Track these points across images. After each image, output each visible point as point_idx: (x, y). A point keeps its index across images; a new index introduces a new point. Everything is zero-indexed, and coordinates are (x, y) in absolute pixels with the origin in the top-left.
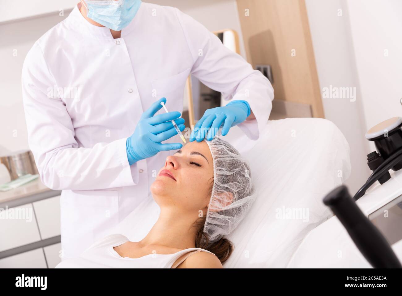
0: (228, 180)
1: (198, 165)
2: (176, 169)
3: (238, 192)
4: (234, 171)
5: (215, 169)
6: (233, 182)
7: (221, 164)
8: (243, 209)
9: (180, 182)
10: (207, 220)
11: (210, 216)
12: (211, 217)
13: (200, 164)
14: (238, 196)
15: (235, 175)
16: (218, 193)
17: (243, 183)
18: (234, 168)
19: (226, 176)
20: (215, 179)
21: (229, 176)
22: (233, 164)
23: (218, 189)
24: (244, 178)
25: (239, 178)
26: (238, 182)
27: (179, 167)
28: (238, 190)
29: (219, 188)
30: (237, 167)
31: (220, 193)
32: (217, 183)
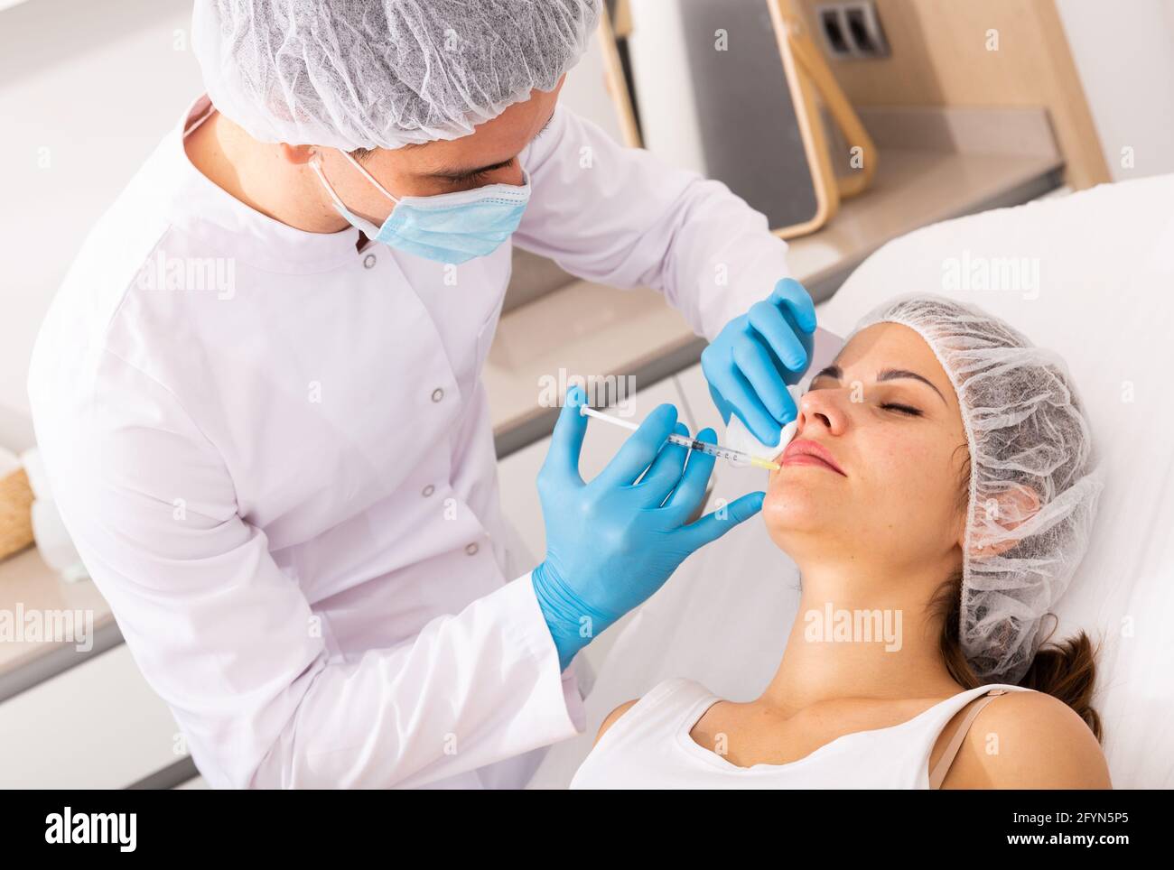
0: (1017, 441)
1: (912, 412)
2: (838, 436)
3: (1054, 475)
4: (1029, 407)
5: (967, 414)
6: (1031, 445)
7: (984, 396)
8: (1075, 523)
9: (862, 478)
10: (968, 584)
11: (977, 569)
12: (978, 573)
13: (915, 407)
14: (1056, 487)
15: (1035, 421)
16: (991, 491)
17: (1066, 441)
18: (1028, 397)
19: (1008, 430)
20: (973, 447)
21: (1015, 427)
22: (1023, 383)
23: (989, 479)
24: (1065, 423)
25: (1051, 427)
26: (1050, 442)
27: (847, 424)
28: (1052, 470)
29: (989, 475)
30: (1036, 392)
31: (997, 491)
32: (983, 462)
